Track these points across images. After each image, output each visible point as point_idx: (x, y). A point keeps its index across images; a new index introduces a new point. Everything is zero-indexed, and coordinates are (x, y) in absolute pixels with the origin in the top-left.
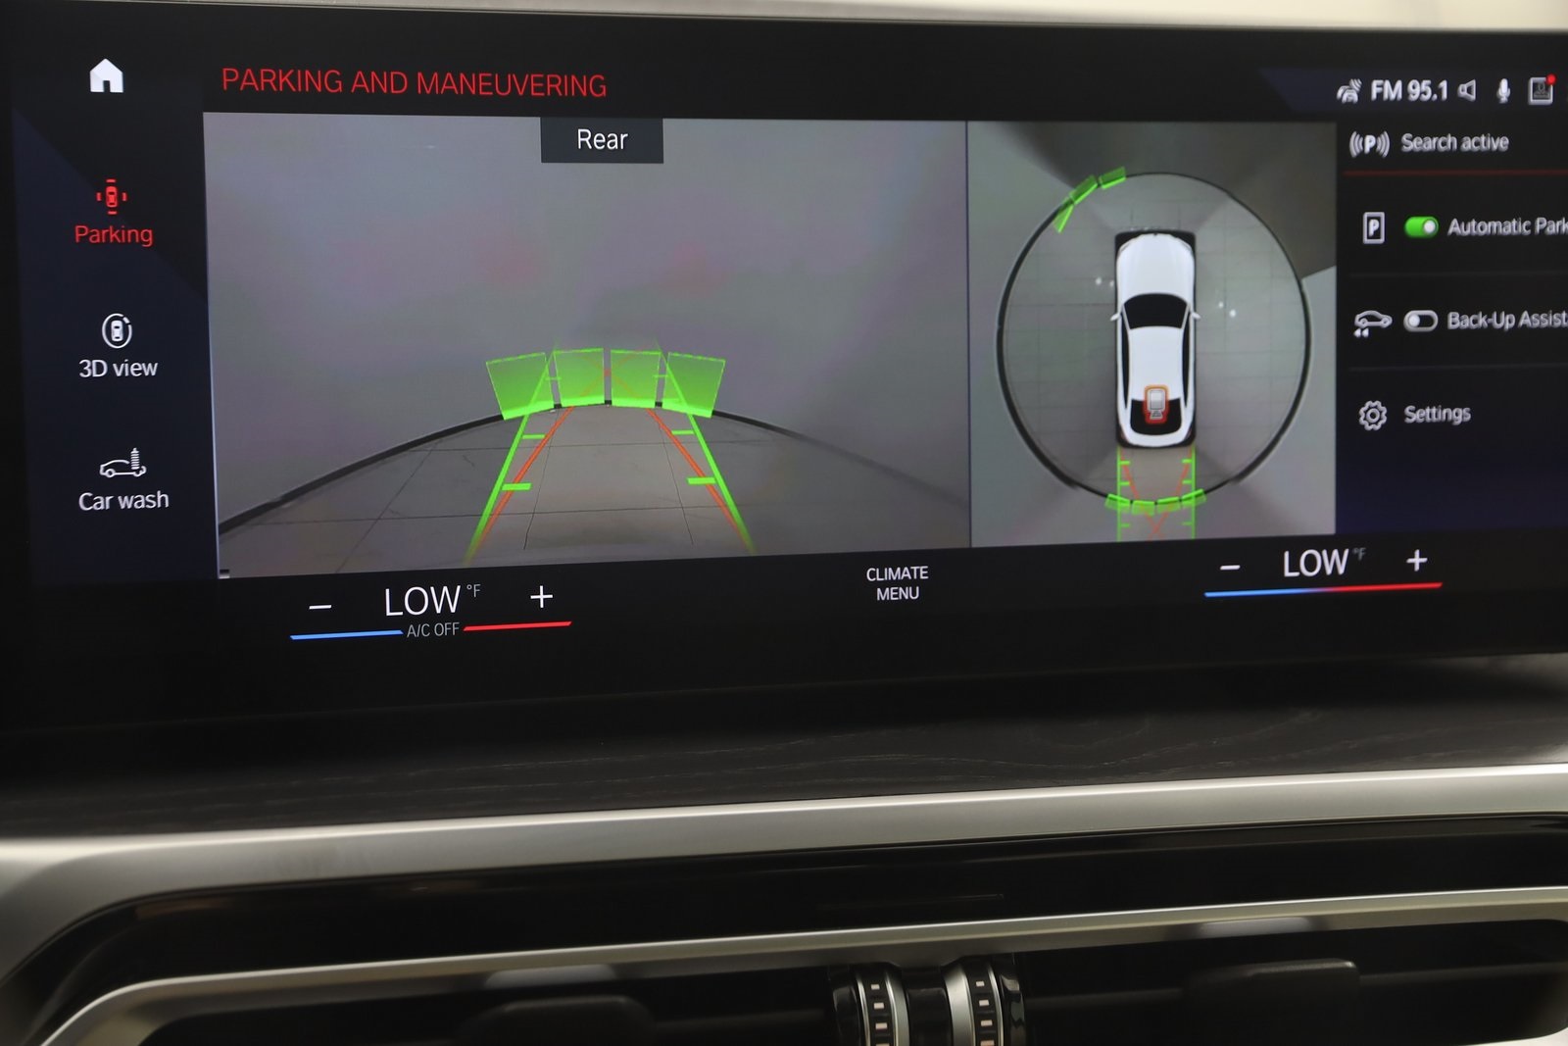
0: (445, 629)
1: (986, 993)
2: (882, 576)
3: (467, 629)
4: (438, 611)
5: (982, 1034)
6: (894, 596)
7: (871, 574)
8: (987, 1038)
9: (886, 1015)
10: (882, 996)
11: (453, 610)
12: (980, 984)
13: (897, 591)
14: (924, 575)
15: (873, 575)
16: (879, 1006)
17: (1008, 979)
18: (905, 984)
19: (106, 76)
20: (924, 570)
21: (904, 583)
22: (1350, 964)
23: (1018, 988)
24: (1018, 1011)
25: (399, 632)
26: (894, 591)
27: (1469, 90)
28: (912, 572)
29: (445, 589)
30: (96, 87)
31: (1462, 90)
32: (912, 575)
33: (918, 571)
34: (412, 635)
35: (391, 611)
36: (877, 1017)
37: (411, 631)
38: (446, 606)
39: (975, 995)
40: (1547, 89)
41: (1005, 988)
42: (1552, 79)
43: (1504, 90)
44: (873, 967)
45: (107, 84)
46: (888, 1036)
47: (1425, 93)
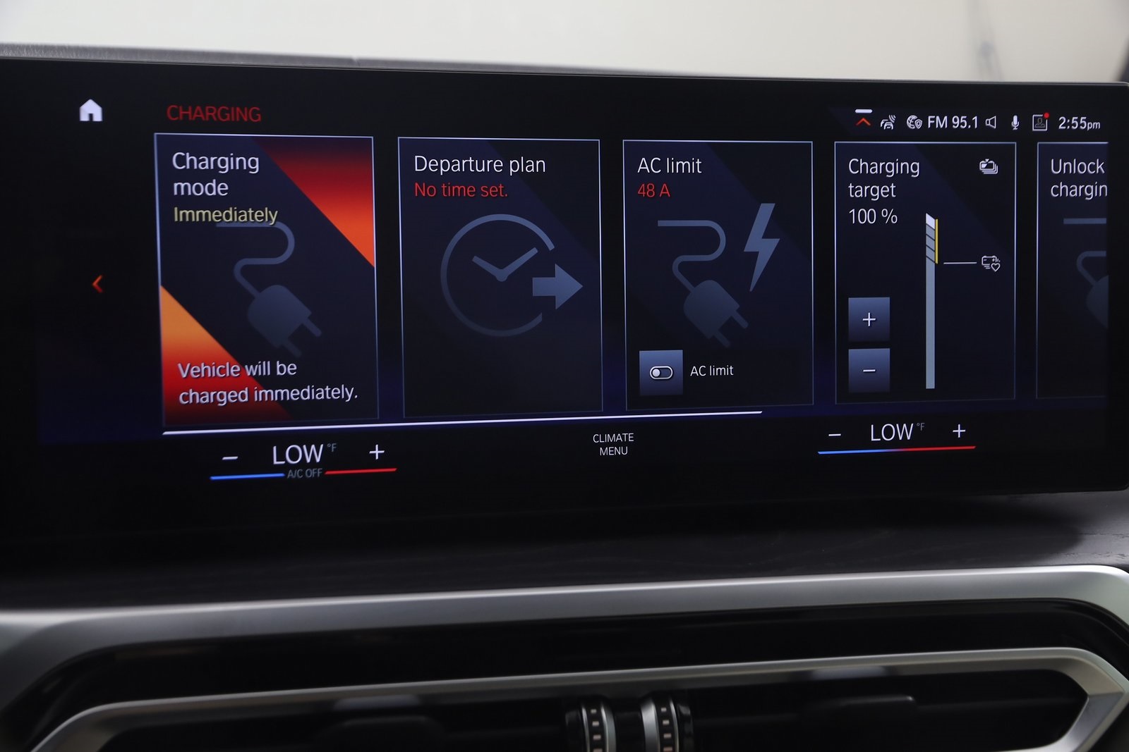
0: (313, 473)
1: (668, 715)
2: (603, 439)
3: (328, 473)
4: (308, 461)
5: (664, 743)
6: (611, 453)
7: (596, 438)
8: (668, 745)
9: (601, 730)
10: (599, 717)
12: (664, 710)
13: (614, 449)
14: (631, 439)
15: (597, 438)
16: (596, 724)
17: (683, 706)
18: (613, 710)
19: (91, 110)
20: (631, 435)
21: (618, 444)
22: (910, 698)
23: (689, 713)
24: (689, 728)
25: (282, 475)
26: (611, 449)
27: (992, 122)
28: (623, 437)
30: (84, 117)
31: (988, 122)
32: (623, 439)
33: (627, 436)
34: (290, 477)
35: (277, 461)
36: (594, 731)
37: (290, 474)
39: (660, 717)
40: (1044, 122)
41: (680, 713)
42: (1047, 115)
43: (1015, 121)
44: (593, 698)
45: (91, 116)
46: (601, 744)
47: (963, 124)
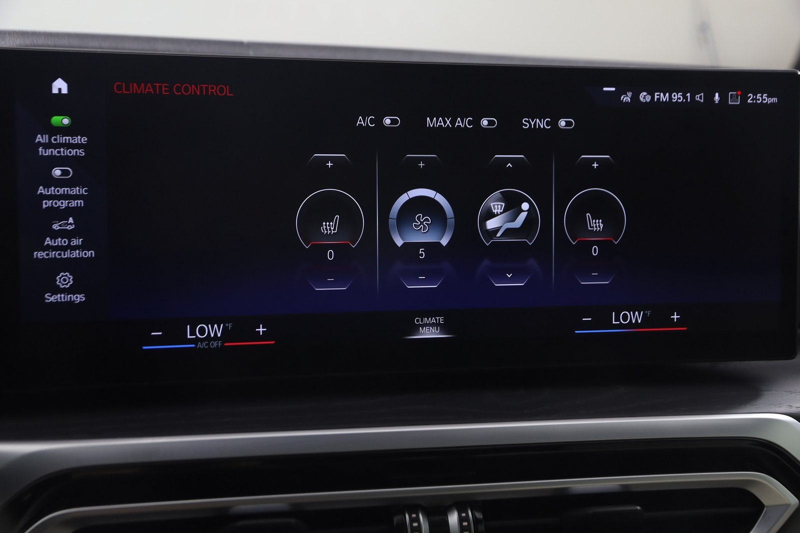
0: (215, 344)
1: (466, 519)
2: (422, 321)
3: (226, 344)
4: (212, 335)
6: (428, 331)
9: (419, 529)
10: (417, 520)
11: (219, 335)
12: (464, 515)
13: (429, 328)
14: (442, 321)
15: (418, 321)
16: (415, 524)
17: (478, 512)
18: (427, 515)
19: (60, 85)
20: (442, 319)
21: (432, 325)
22: (639, 508)
23: (482, 517)
24: (481, 528)
25: (193, 346)
27: (701, 97)
28: (436, 320)
29: (216, 326)
30: (55, 91)
31: (697, 97)
33: (439, 319)
34: (200, 347)
35: (190, 336)
36: (414, 530)
37: (199, 345)
38: (216, 333)
39: (461, 520)
40: (737, 98)
41: (475, 516)
42: (739, 93)
43: (717, 97)
44: (413, 506)
45: (60, 90)
47: (680, 99)
